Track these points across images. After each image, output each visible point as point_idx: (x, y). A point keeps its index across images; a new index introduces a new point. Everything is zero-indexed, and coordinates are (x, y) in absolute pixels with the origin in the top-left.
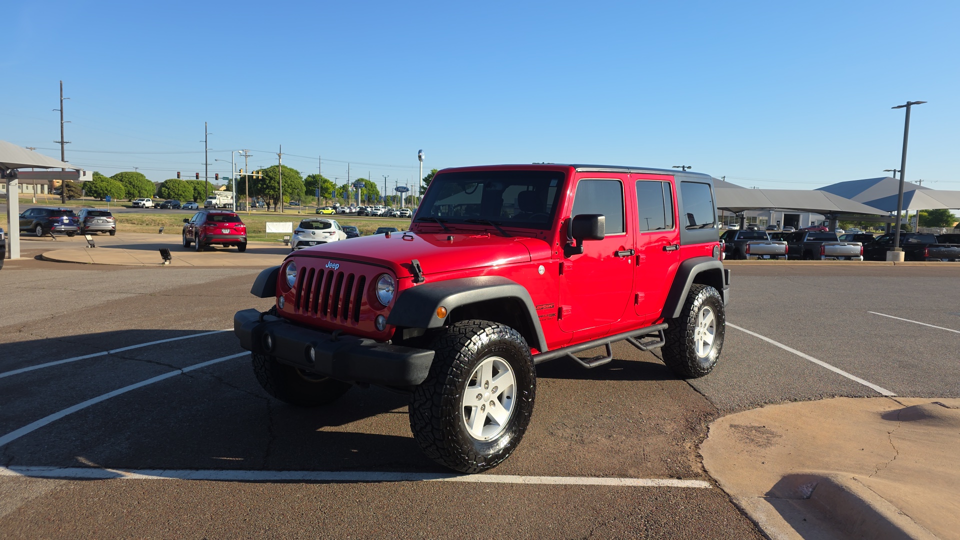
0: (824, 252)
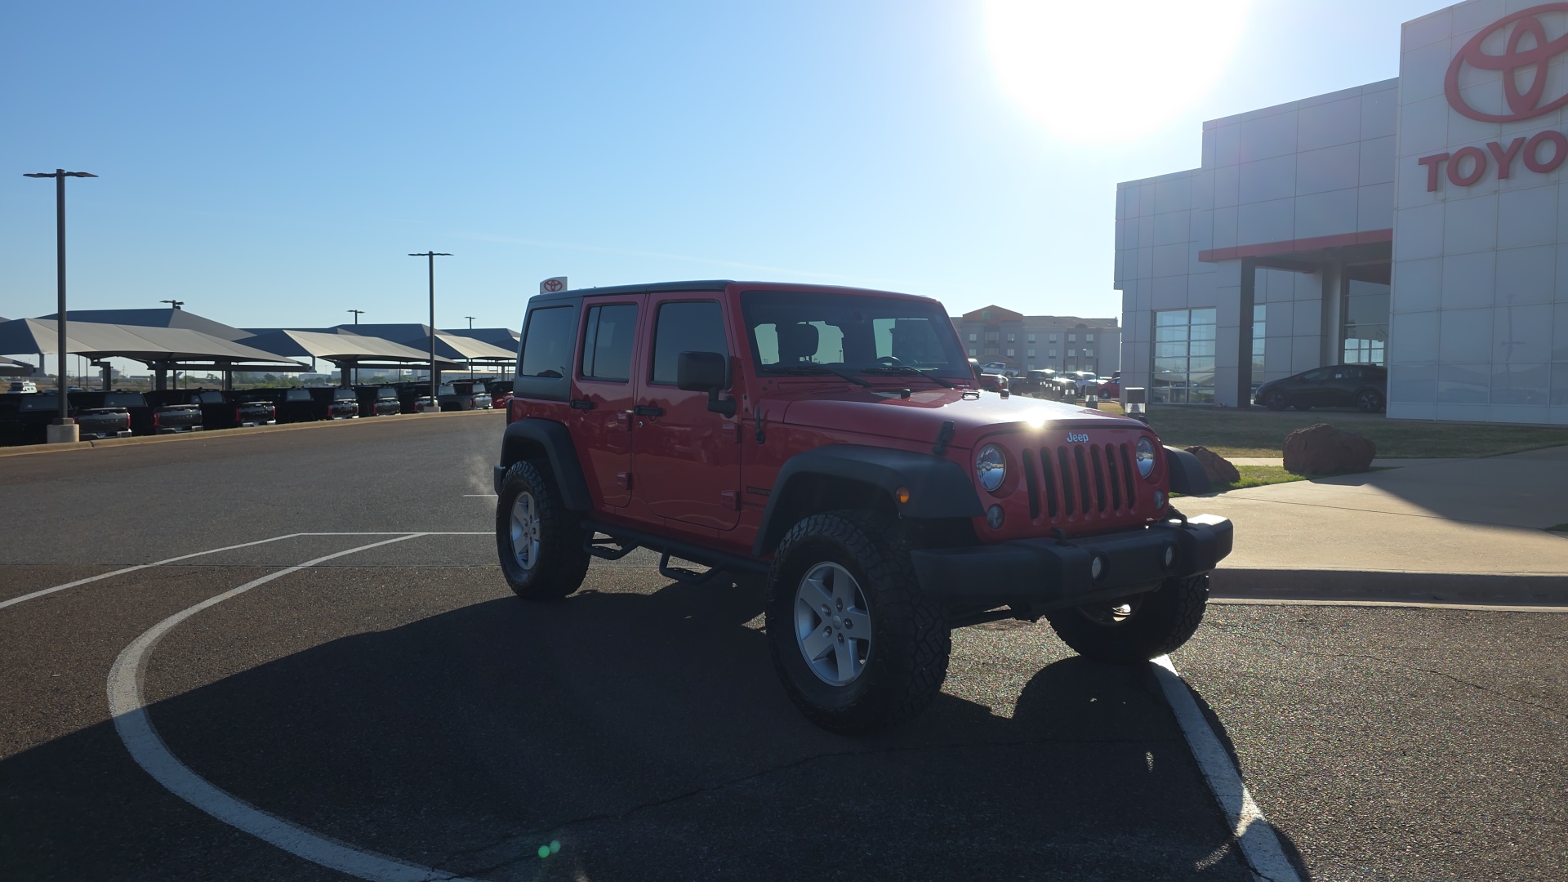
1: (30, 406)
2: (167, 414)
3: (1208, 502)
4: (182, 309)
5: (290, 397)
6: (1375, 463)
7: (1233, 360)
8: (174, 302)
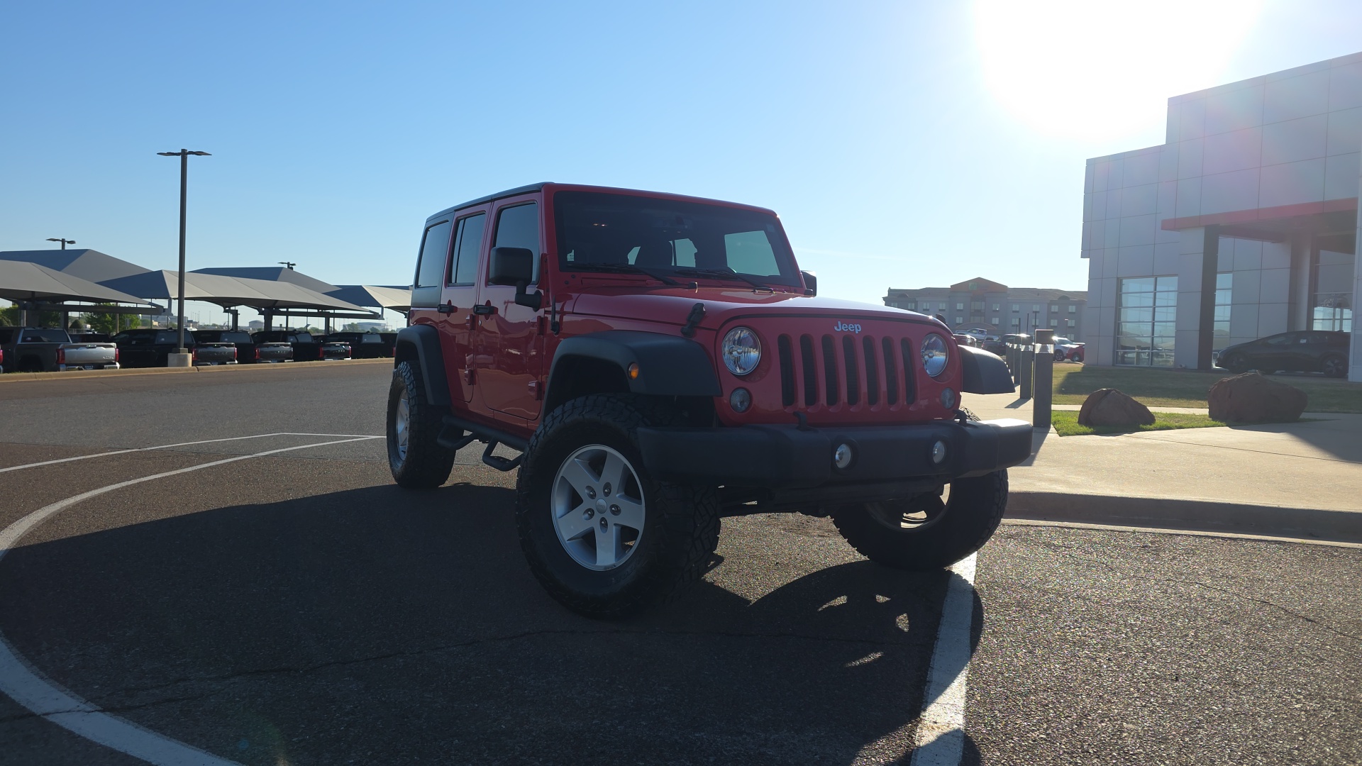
0: (63, 359)
1: (163, 339)
2: (266, 349)
3: (1107, 440)
4: (294, 270)
5: (365, 340)
6: (1304, 415)
7: (1194, 323)
8: (288, 264)
